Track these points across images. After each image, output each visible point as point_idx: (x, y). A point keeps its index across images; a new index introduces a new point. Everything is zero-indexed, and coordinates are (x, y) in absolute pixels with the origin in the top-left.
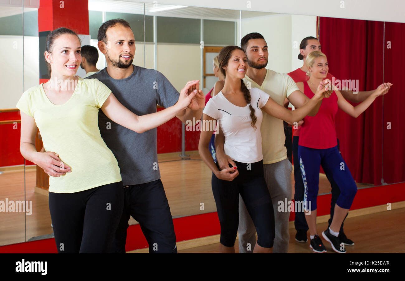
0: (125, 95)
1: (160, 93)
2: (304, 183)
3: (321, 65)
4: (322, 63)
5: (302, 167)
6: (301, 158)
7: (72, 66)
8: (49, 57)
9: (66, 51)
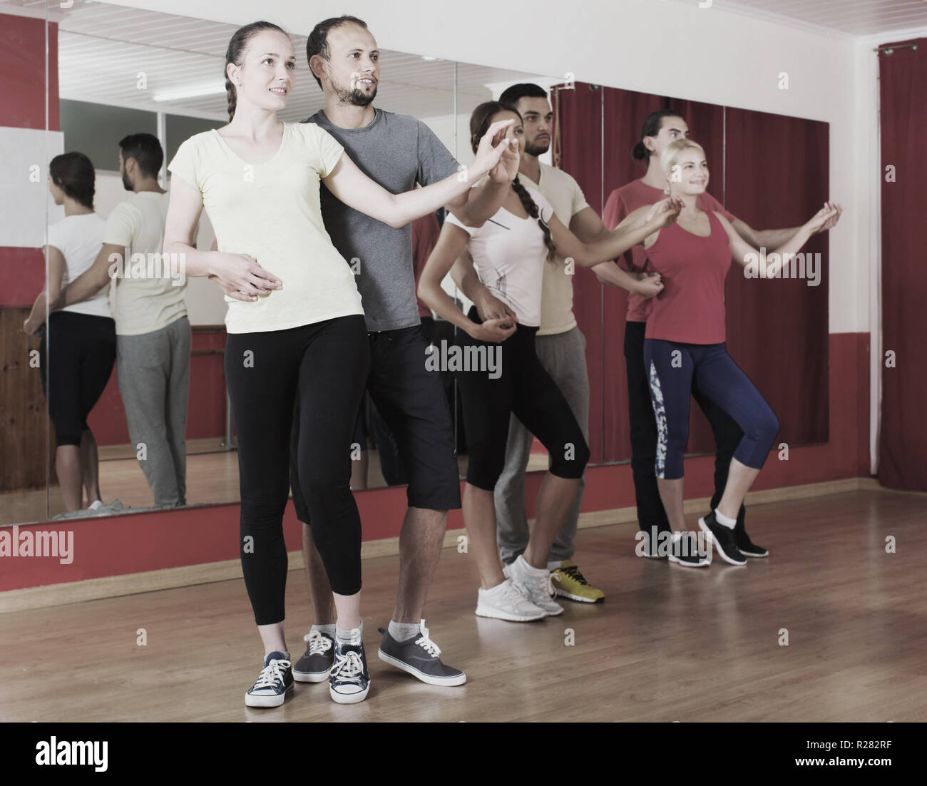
0: (363, 158)
1: (424, 158)
2: (657, 419)
3: (691, 167)
4: (693, 161)
5: (655, 385)
6: (652, 365)
7: (279, 91)
8: (234, 74)
9: (270, 61)
